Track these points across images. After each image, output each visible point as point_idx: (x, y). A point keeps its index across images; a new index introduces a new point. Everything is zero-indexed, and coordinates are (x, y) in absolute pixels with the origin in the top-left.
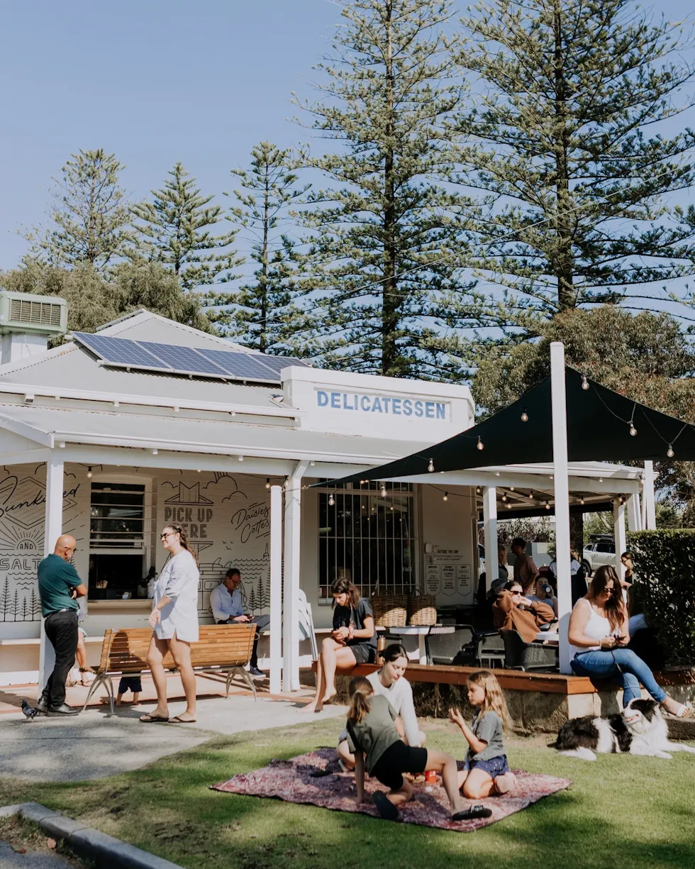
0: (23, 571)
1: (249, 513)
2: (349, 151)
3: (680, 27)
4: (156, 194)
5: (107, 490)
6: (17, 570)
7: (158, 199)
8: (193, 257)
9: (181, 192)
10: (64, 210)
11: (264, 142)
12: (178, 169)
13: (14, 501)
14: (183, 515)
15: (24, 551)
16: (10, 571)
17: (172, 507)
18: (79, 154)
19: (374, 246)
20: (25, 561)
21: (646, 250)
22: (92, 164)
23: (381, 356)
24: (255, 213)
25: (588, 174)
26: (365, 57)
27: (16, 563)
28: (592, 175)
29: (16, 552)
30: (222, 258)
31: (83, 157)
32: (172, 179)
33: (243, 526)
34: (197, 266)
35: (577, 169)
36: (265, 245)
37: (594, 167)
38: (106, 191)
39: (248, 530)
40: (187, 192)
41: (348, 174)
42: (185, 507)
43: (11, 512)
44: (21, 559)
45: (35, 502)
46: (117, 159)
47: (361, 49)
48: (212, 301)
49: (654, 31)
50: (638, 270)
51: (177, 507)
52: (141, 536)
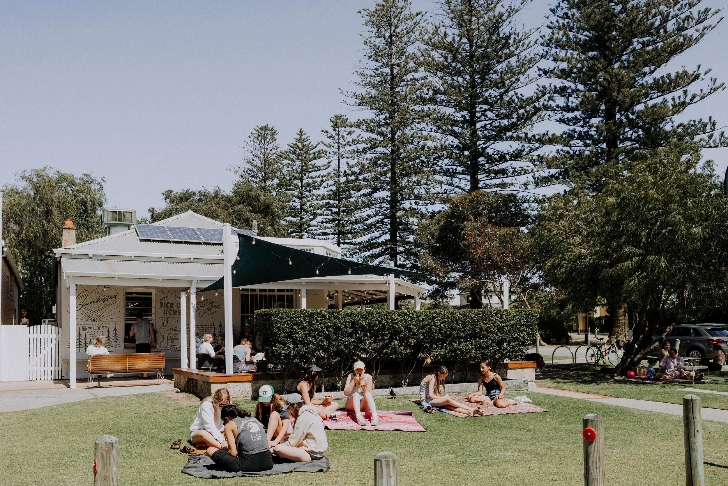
0: (93, 331)
1: (203, 304)
2: (374, 116)
3: (539, 30)
4: (290, 146)
5: (134, 295)
6: (90, 331)
7: (291, 148)
8: (310, 176)
9: (302, 143)
10: (251, 157)
11: (336, 114)
12: (300, 132)
13: (88, 301)
14: (169, 305)
15: (92, 323)
16: (87, 331)
17: (163, 302)
18: (257, 128)
19: (385, 165)
20: (94, 327)
21: (517, 158)
22: (264, 132)
23: (390, 222)
24: (333, 152)
25: (487, 119)
26: (381, 64)
27: (90, 327)
28: (489, 119)
29: (90, 323)
30: (324, 176)
31: (259, 130)
32: (298, 137)
33: (200, 310)
34: (311, 180)
35: (481, 116)
36: (339, 167)
37: (490, 115)
38: (270, 146)
39: (202, 312)
40: (305, 143)
41: (369, 129)
42: (170, 302)
43: (86, 306)
44: (92, 326)
45: (97, 301)
46: (275, 129)
47: (377, 61)
48: (320, 198)
49: (524, 34)
50: (515, 168)
51: (166, 302)
52: (151, 315)
